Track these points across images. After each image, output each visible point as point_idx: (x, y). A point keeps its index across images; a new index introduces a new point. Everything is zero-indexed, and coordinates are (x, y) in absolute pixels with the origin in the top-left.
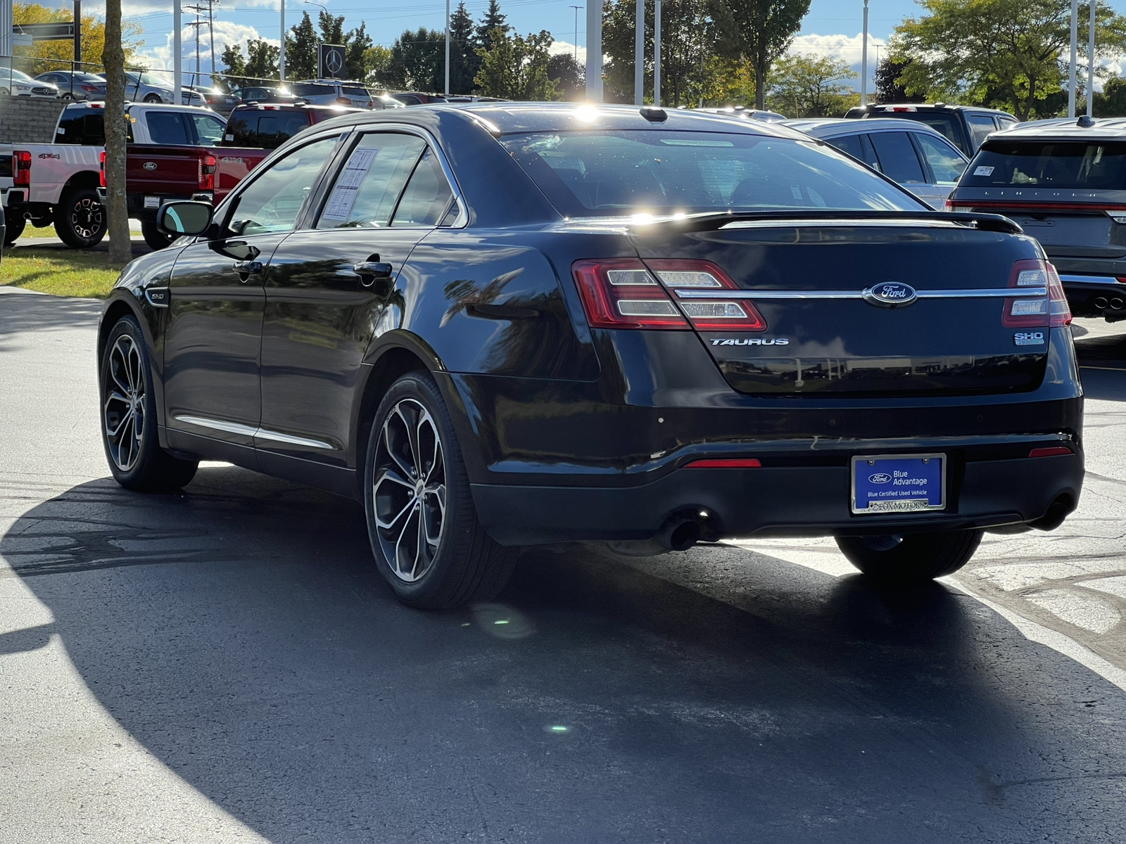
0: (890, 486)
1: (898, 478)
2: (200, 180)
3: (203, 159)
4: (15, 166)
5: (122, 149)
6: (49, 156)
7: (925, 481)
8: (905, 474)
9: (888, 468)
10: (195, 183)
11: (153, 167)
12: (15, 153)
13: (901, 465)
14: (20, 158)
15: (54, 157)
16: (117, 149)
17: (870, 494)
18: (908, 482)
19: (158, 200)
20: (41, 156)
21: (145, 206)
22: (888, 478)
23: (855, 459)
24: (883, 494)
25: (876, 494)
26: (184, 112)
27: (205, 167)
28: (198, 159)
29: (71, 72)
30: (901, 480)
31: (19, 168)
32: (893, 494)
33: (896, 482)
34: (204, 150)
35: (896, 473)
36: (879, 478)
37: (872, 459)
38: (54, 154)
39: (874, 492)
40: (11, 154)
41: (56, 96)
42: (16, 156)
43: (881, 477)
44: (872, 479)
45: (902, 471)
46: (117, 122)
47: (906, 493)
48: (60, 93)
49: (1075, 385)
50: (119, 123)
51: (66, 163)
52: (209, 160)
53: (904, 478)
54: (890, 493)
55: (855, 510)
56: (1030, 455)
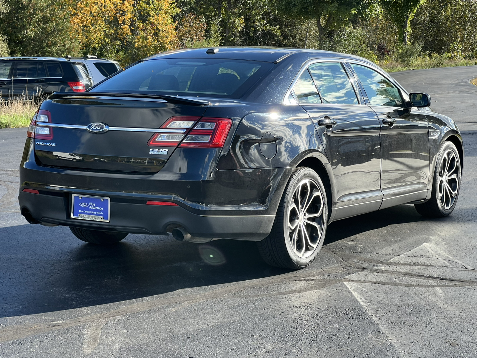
0: (87, 209)
1: (91, 206)
7: (102, 209)
8: (94, 204)
9: (87, 201)
13: (92, 201)
17: (80, 211)
18: (95, 208)
22: (87, 205)
23: (73, 195)
24: (86, 212)
25: (82, 211)
30: (92, 207)
32: (89, 212)
33: (90, 207)
35: (91, 204)
36: (83, 205)
37: (80, 196)
39: (82, 210)
44: (81, 204)
45: (93, 203)
47: (94, 213)
53: (93, 206)
54: (88, 212)
55: (72, 217)
56: (147, 204)
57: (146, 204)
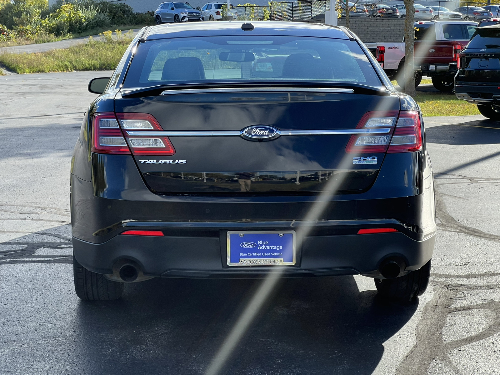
0: (255, 250)
1: (261, 245)
2: (453, 56)
3: (455, 46)
4: (377, 53)
5: (412, 43)
6: (394, 48)
7: (281, 247)
8: (266, 243)
9: (254, 239)
10: (451, 58)
11: (433, 51)
12: (378, 47)
13: (263, 238)
14: (380, 49)
15: (396, 48)
16: (409, 43)
17: (241, 254)
18: (269, 248)
19: (434, 66)
20: (389, 48)
21: (430, 70)
22: (254, 245)
23: (229, 233)
24: (251, 254)
25: (246, 254)
26: (462, 24)
27: (455, 50)
28: (453, 46)
29: (468, 7)
30: (263, 246)
31: (379, 54)
32: (258, 254)
33: (260, 247)
34: (456, 42)
35: (260, 242)
37: (242, 233)
38: (396, 47)
39: (244, 253)
40: (376, 47)
41: (461, 18)
42: (378, 48)
43: (248, 244)
44: (242, 245)
45: (264, 241)
46: (410, 31)
47: (267, 254)
48: (463, 17)
49: (413, 188)
50: (411, 31)
51: (402, 51)
52: (457, 47)
53: (265, 245)
54: (255, 254)
55: (229, 263)
56: (358, 233)
57: (356, 234)
